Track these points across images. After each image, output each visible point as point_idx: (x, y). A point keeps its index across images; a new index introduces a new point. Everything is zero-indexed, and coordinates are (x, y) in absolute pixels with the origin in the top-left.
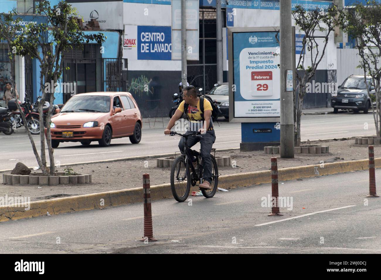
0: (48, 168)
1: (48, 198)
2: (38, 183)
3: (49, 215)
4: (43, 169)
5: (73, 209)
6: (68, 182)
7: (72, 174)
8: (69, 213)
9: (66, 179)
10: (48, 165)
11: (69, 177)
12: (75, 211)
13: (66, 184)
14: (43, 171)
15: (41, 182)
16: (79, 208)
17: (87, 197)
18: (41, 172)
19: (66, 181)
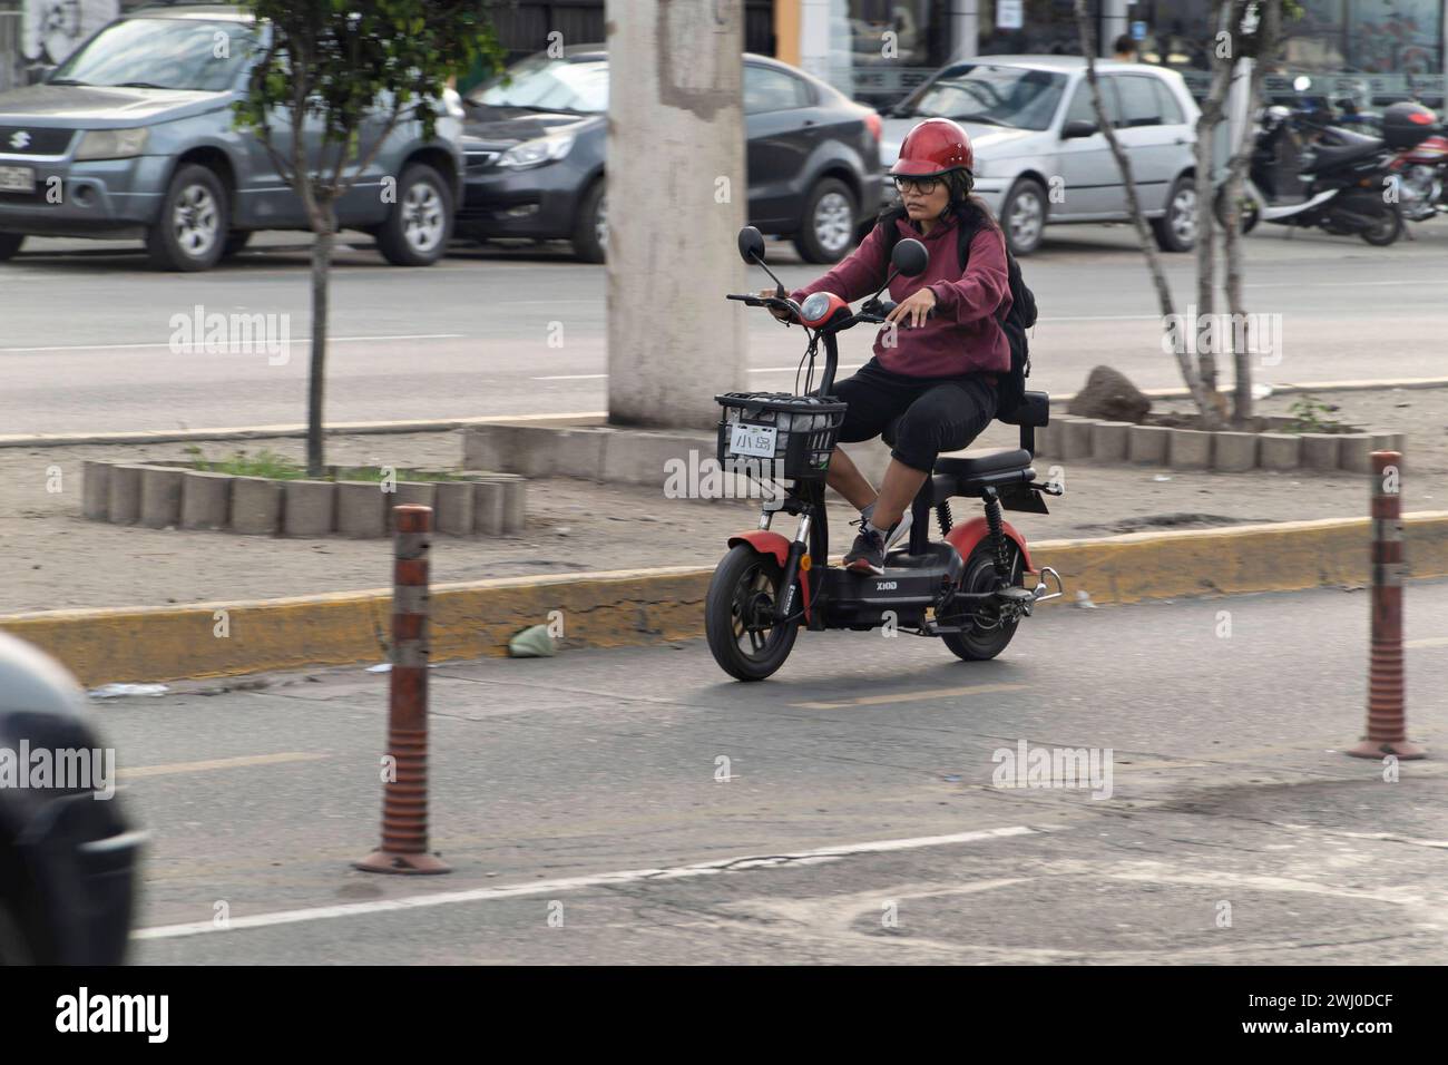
0: (1221, 395)
1: (1128, 526)
2: (1163, 459)
3: (1090, 604)
4: (1202, 400)
5: (1211, 585)
6: (1294, 463)
7: (1322, 428)
8: (1189, 599)
9: (1286, 449)
10: (1226, 384)
11: (1303, 440)
12: (1220, 591)
13: (1283, 470)
14: (1200, 405)
15: (1180, 454)
16: (1241, 579)
17: (1289, 536)
18: (1190, 409)
19: (1286, 457)
